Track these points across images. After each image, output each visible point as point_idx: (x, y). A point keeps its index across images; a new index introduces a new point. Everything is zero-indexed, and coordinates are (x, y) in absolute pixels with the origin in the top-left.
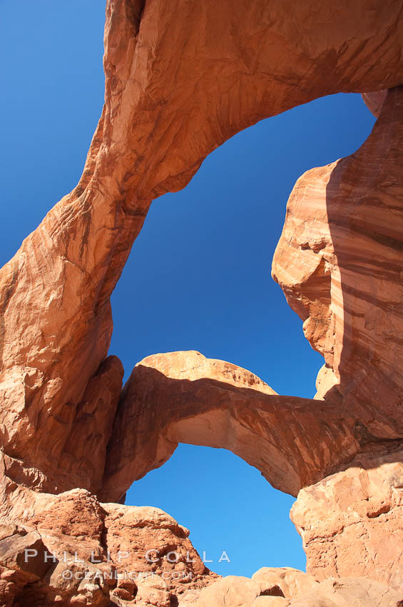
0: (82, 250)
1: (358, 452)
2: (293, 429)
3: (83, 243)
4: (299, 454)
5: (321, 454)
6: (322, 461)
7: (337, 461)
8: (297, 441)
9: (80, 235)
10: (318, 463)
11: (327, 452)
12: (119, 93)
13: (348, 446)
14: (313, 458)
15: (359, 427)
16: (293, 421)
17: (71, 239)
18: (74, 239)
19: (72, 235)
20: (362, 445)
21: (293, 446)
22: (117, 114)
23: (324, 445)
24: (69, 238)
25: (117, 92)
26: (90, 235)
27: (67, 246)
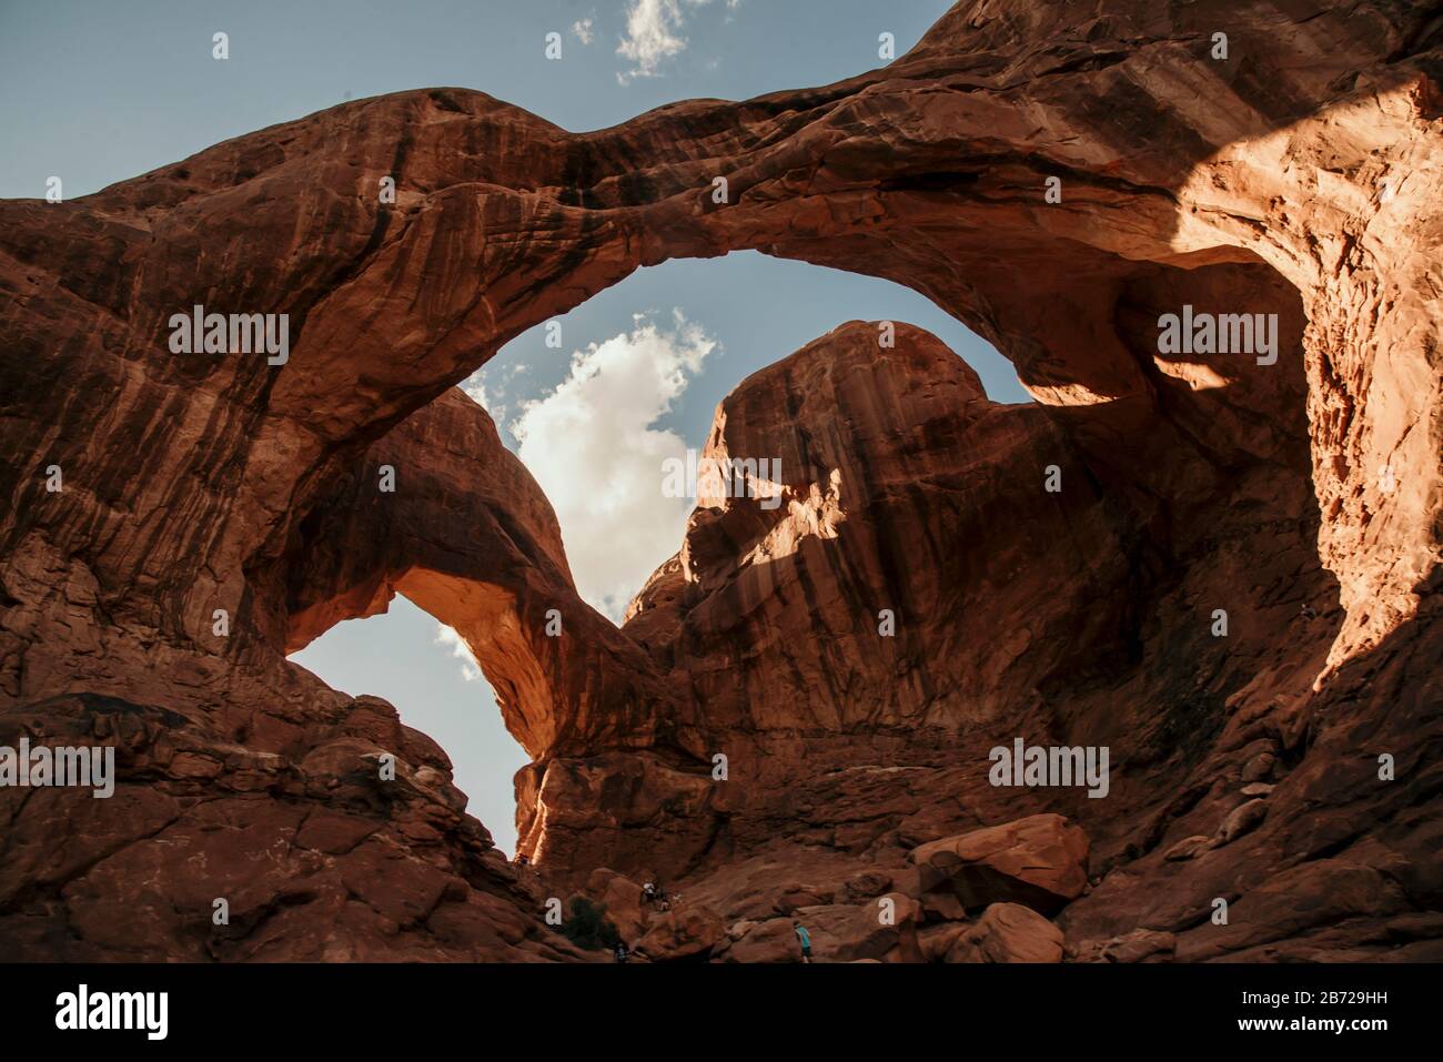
0: (520, 295)
1: (647, 748)
2: (589, 678)
3: (532, 288)
4: (576, 713)
5: (603, 726)
6: (596, 735)
7: (614, 743)
8: (584, 698)
9: (537, 274)
10: (590, 735)
11: (610, 729)
12: (792, 191)
13: (641, 734)
14: (588, 727)
15: (670, 723)
16: (596, 668)
17: (519, 271)
18: (522, 273)
19: (524, 267)
20: (657, 744)
21: (575, 700)
22: (760, 202)
23: (613, 719)
24: (518, 266)
25: (791, 187)
26: (553, 286)
27: (505, 274)
